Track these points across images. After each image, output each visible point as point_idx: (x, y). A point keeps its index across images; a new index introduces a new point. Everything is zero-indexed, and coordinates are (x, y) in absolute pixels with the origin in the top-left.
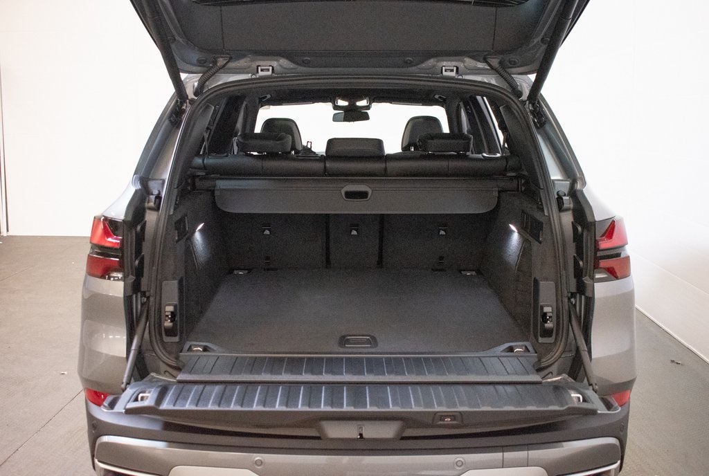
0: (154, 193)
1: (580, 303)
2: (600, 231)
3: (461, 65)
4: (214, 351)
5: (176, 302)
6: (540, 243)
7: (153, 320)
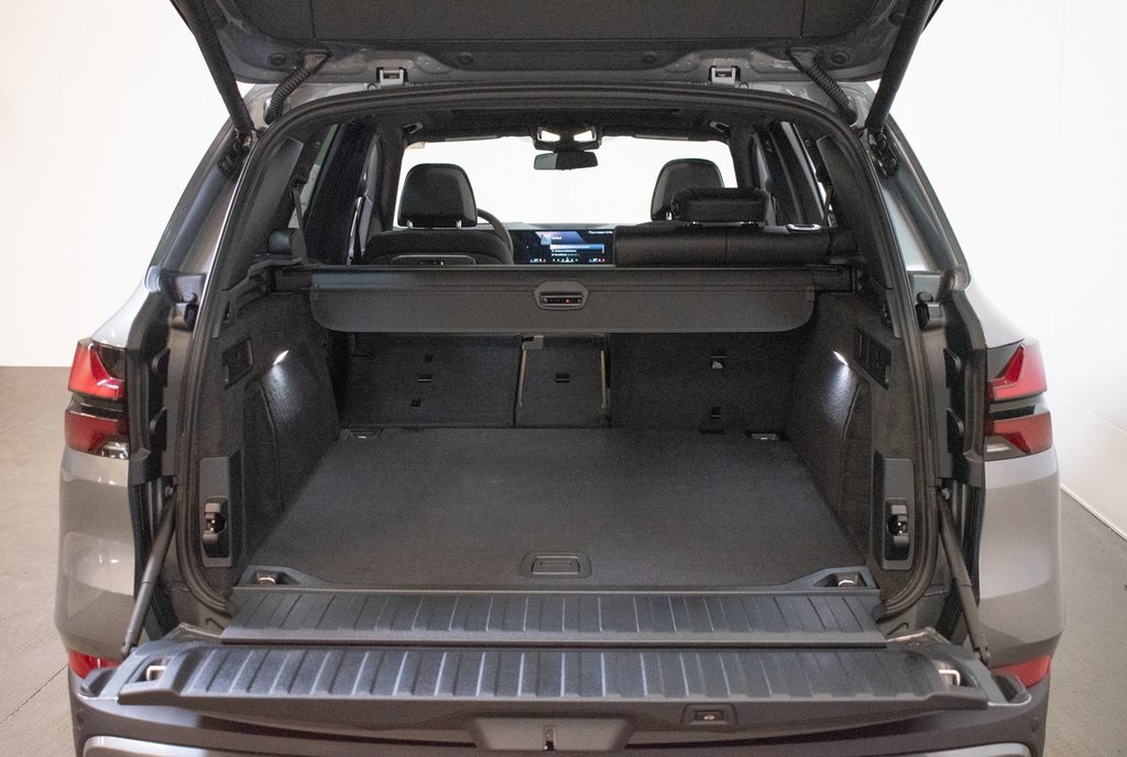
0: (185, 299)
1: (958, 497)
2: (995, 367)
3: (745, 65)
4: (295, 582)
5: (225, 495)
6: (886, 386)
7: (183, 528)
